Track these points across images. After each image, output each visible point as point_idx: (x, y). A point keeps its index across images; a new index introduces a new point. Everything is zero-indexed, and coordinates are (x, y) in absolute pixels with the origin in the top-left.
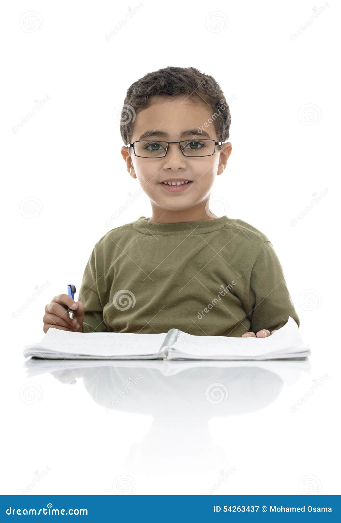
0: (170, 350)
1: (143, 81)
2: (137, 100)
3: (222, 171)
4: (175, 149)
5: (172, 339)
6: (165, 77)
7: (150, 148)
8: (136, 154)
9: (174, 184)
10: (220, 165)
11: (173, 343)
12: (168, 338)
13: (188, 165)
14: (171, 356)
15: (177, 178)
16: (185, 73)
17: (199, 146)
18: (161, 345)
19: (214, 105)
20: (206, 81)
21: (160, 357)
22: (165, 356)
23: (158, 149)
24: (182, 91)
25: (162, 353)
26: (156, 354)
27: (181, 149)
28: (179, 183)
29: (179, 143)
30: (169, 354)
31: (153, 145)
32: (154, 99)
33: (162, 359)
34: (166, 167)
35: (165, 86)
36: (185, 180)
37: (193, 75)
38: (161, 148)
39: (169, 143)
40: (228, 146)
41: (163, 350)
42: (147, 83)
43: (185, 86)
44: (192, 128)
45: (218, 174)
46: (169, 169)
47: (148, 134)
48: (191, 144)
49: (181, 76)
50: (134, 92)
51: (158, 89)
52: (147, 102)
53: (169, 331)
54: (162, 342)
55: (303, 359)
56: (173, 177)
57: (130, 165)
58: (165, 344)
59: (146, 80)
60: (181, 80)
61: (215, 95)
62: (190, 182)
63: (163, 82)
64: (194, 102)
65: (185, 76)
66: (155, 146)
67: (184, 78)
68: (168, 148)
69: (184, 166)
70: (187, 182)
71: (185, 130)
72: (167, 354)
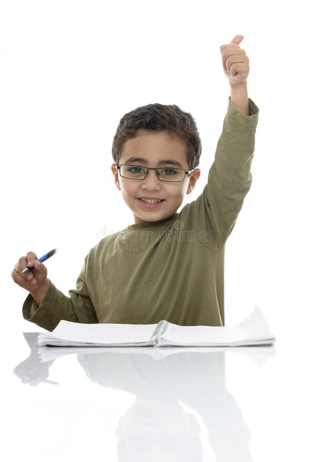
0: (159, 339)
1: (133, 114)
2: (127, 130)
3: (191, 191)
4: (152, 174)
5: (161, 329)
6: (151, 115)
7: (133, 170)
8: (122, 174)
9: (149, 201)
10: (189, 186)
11: (163, 333)
12: (158, 328)
13: (161, 188)
14: (160, 343)
15: (151, 196)
16: (168, 112)
17: (173, 172)
18: (152, 334)
19: (188, 140)
20: (184, 120)
21: (152, 344)
22: (155, 344)
23: (139, 172)
24: (163, 128)
25: (153, 341)
26: (148, 342)
27: (158, 174)
28: (153, 201)
29: (156, 169)
30: (159, 342)
31: (136, 169)
32: (140, 131)
33: (153, 346)
34: (144, 187)
35: (150, 122)
36: (158, 199)
37: (174, 114)
38: (141, 171)
39: (148, 169)
40: (197, 171)
41: (154, 338)
42: (137, 117)
43: (166, 123)
44: (167, 158)
45: (187, 193)
46: (146, 189)
47: (132, 160)
48: (166, 171)
49: (164, 114)
50: (125, 122)
51: (144, 123)
52: (134, 133)
53: (159, 323)
54: (153, 331)
55: (269, 345)
56: (148, 196)
57: (117, 180)
58: (155, 334)
59: (136, 114)
60: (163, 117)
61: (190, 132)
62: (162, 200)
63: (148, 119)
64: (172, 137)
65: (168, 114)
66: (137, 170)
67: (166, 117)
68: (148, 172)
69: (158, 188)
70: (159, 201)
71: (162, 160)
72: (157, 341)
